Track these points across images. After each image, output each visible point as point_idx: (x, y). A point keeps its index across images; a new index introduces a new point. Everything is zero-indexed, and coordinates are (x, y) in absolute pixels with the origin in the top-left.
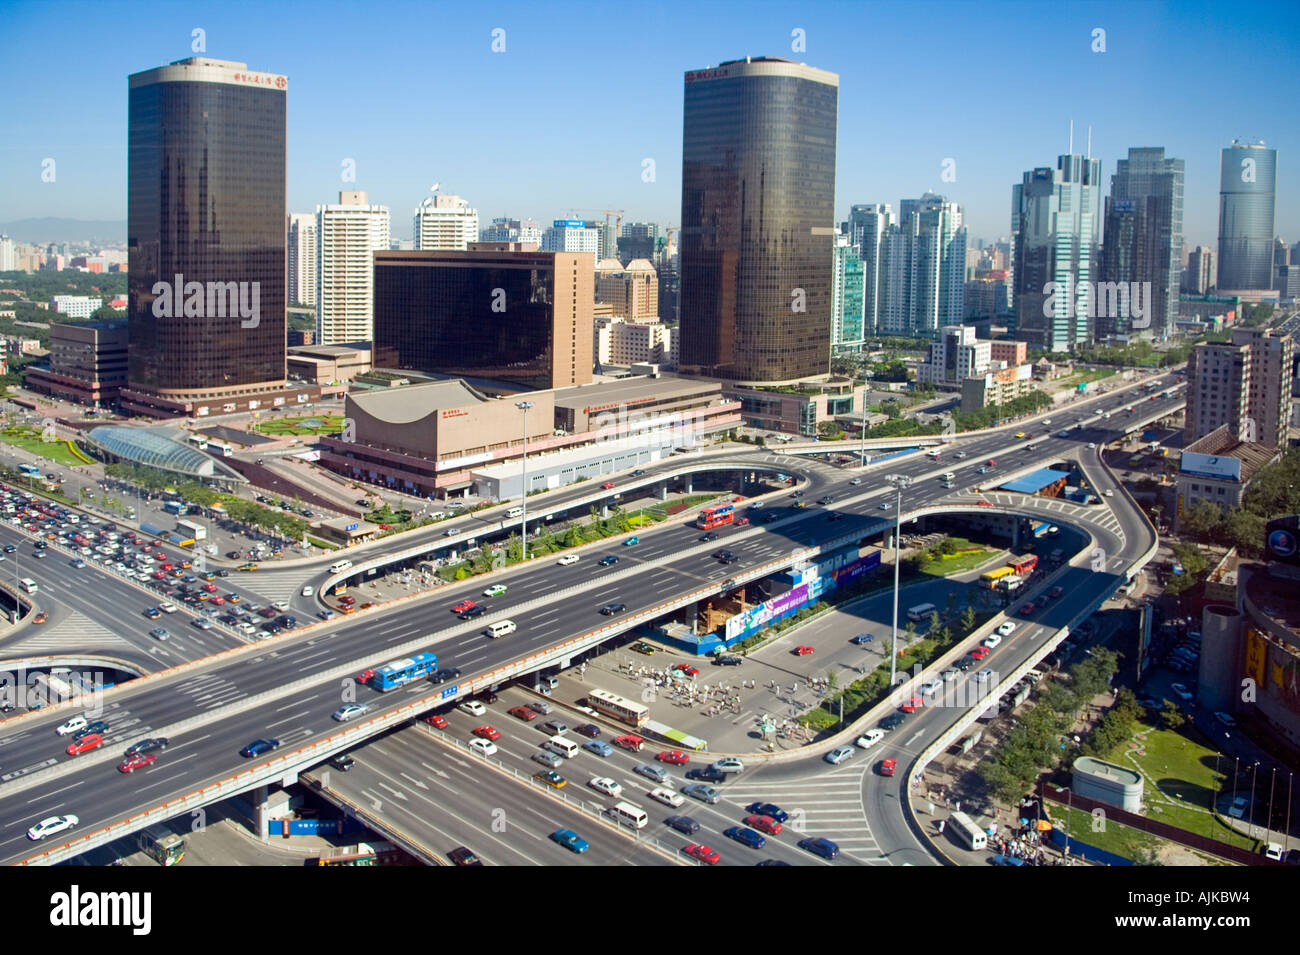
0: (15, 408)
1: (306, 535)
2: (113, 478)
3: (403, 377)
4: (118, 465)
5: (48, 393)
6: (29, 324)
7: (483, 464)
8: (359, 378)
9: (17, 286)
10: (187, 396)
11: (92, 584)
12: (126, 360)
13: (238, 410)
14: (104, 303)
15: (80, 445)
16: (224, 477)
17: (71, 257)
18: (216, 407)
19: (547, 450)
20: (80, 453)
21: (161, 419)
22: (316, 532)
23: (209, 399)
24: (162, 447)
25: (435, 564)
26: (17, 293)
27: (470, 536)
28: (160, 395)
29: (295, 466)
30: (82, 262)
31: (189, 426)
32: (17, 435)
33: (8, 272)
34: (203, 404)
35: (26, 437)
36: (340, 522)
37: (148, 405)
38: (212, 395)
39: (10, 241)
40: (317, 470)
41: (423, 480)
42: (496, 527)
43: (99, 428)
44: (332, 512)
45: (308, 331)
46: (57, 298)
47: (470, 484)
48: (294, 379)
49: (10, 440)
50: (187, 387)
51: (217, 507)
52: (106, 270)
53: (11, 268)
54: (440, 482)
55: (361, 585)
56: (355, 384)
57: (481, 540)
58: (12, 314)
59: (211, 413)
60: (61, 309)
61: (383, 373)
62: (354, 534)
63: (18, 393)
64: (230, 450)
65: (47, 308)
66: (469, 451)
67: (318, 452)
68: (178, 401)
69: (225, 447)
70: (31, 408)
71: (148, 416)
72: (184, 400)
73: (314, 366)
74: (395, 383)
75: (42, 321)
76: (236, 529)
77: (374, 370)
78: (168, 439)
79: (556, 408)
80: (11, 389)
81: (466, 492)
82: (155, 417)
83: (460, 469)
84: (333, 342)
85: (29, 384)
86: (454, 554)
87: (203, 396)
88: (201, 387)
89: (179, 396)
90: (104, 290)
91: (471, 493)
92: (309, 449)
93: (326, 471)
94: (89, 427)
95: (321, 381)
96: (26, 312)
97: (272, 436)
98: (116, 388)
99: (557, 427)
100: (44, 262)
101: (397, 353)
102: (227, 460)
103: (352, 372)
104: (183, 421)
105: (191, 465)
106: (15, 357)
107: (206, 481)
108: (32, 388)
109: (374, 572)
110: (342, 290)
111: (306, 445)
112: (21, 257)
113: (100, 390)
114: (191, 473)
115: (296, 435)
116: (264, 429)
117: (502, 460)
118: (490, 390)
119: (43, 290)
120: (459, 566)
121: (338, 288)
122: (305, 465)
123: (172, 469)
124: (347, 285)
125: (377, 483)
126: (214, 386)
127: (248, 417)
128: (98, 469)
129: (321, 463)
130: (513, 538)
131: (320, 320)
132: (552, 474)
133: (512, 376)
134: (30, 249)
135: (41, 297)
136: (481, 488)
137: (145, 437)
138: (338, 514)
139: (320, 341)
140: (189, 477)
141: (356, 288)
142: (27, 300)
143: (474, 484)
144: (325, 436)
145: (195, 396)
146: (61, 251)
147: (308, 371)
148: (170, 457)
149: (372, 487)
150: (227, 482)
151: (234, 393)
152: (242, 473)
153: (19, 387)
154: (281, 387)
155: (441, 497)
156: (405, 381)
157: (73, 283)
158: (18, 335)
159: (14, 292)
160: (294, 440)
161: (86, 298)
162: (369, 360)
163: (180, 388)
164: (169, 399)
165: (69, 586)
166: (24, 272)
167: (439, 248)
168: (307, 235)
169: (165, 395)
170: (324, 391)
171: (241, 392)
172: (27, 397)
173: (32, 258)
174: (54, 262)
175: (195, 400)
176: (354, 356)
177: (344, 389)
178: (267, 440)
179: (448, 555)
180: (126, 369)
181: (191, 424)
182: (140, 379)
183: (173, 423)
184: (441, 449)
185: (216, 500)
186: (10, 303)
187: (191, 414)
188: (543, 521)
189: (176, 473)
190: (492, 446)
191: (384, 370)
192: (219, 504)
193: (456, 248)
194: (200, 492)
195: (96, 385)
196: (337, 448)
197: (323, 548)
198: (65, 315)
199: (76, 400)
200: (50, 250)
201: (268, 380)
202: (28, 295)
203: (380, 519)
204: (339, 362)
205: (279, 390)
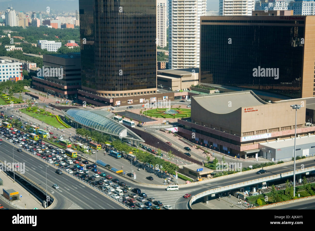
0: (30, 98)
1: (177, 173)
2: (80, 136)
3: (216, 88)
4: (82, 129)
5: (43, 91)
6: (30, 54)
7: (265, 140)
8: (193, 88)
9: (20, 34)
10: (110, 95)
11: (79, 190)
12: (80, 74)
13: (134, 103)
14: (63, 45)
15: (62, 118)
16: (132, 138)
17: (43, 20)
18: (124, 101)
19: (301, 134)
20: (62, 122)
21: (99, 106)
22: (181, 171)
23: (120, 96)
24: (103, 121)
25: (246, 194)
26: (21, 38)
27: (264, 180)
28: (97, 93)
29: (166, 134)
30: (48, 22)
31: (112, 111)
32: (33, 110)
33: (14, 27)
34: (118, 99)
35: (37, 113)
36: (193, 167)
37: (92, 99)
38: (121, 95)
39: (14, 11)
40: (178, 138)
41: (233, 146)
42: (278, 177)
43: (71, 110)
44: (187, 161)
45: (163, 62)
46: (40, 41)
47: (259, 151)
48: (160, 88)
49: (30, 113)
50: (110, 90)
51: (131, 154)
52: (59, 27)
53: (16, 25)
54: (243, 148)
55: (207, 202)
56: (191, 91)
57: (269, 183)
58: (20, 49)
59: (122, 104)
60: (43, 47)
61: (205, 86)
62: (201, 173)
63: (29, 90)
64: (134, 123)
65: (36, 46)
66: (259, 132)
67: (177, 128)
68: (106, 97)
69: (132, 122)
70: (37, 98)
71: (92, 104)
72: (109, 97)
73: (170, 81)
74: (212, 92)
75: (36, 53)
76: (141, 166)
77: (200, 84)
78: (104, 117)
79: (307, 109)
80: (26, 87)
81: (257, 155)
82: (96, 105)
83: (253, 142)
84: (178, 68)
85: (34, 85)
86: (255, 189)
87: (118, 95)
88: (116, 90)
89: (106, 95)
90: (61, 37)
91: (259, 156)
92: (171, 126)
93: (182, 139)
94: (66, 109)
95: (174, 89)
96: (27, 49)
97: (153, 118)
98: (76, 89)
99: (307, 121)
100: (31, 21)
101: (212, 75)
102: (133, 129)
103: (189, 85)
104: (110, 107)
105: (116, 131)
106: (25, 71)
107: (124, 140)
108: (36, 88)
109: (214, 195)
110: (182, 39)
111: (170, 124)
112: (20, 19)
113: (67, 90)
114: (116, 135)
115: (165, 118)
116: (149, 114)
117: (276, 138)
118: (265, 97)
119: (32, 37)
120: (258, 197)
121: (180, 38)
122: (171, 134)
123: (107, 133)
124: (185, 36)
125: (208, 147)
126: (122, 90)
127: (140, 107)
128: (72, 131)
129: (178, 134)
130: (288, 183)
131: (170, 55)
132: (306, 148)
133: (278, 90)
134: (24, 16)
135: (31, 40)
136: (265, 154)
137: (93, 115)
138: (190, 162)
139: (171, 67)
140: (115, 137)
141: (189, 38)
142: (26, 42)
143: (261, 151)
144: (180, 119)
145: (113, 95)
146: (38, 17)
147: (167, 84)
148: (106, 126)
149: (206, 149)
150: (134, 141)
151: (132, 94)
152: (140, 136)
153: (29, 87)
154: (155, 92)
155: (243, 157)
156: (217, 91)
157: (46, 33)
158: (26, 60)
159: (19, 37)
160: (164, 121)
161: (53, 42)
162: (198, 79)
163: (106, 90)
164: (101, 96)
165: (69, 190)
166: (21, 27)
167: (233, 15)
168: (160, 8)
169: (99, 94)
170: (176, 95)
171: (135, 93)
172: (33, 92)
173: (25, 19)
174: (35, 22)
175: (113, 97)
176: (190, 76)
177: (185, 93)
178: (150, 120)
179: (251, 190)
180: (79, 79)
181: (113, 109)
182: (85, 85)
183: (105, 108)
184: (243, 130)
185: (131, 150)
186: (19, 43)
187: (112, 104)
188: (303, 176)
189: (109, 135)
190: (271, 130)
191: (206, 84)
192: (131, 153)
193: (243, 15)
194: (122, 145)
195: (66, 87)
196: (187, 126)
197: (186, 180)
198: (46, 50)
199: (56, 95)
200: (33, 16)
201: (148, 88)
202: (26, 39)
203: (212, 166)
204: (183, 79)
205: (153, 93)
